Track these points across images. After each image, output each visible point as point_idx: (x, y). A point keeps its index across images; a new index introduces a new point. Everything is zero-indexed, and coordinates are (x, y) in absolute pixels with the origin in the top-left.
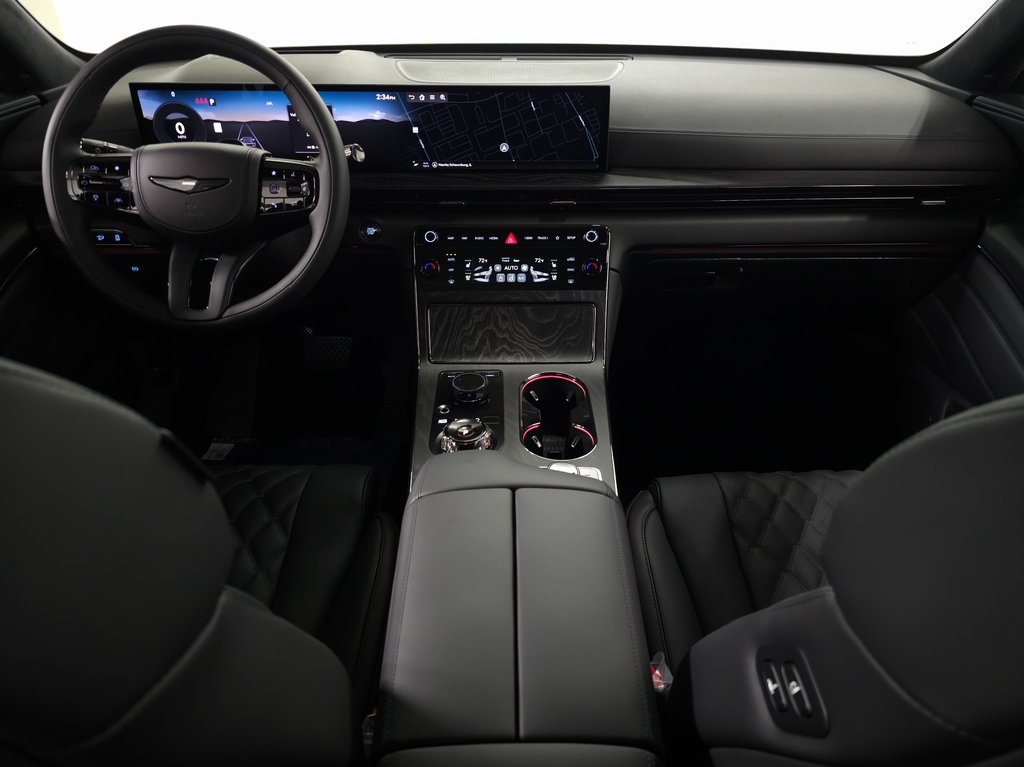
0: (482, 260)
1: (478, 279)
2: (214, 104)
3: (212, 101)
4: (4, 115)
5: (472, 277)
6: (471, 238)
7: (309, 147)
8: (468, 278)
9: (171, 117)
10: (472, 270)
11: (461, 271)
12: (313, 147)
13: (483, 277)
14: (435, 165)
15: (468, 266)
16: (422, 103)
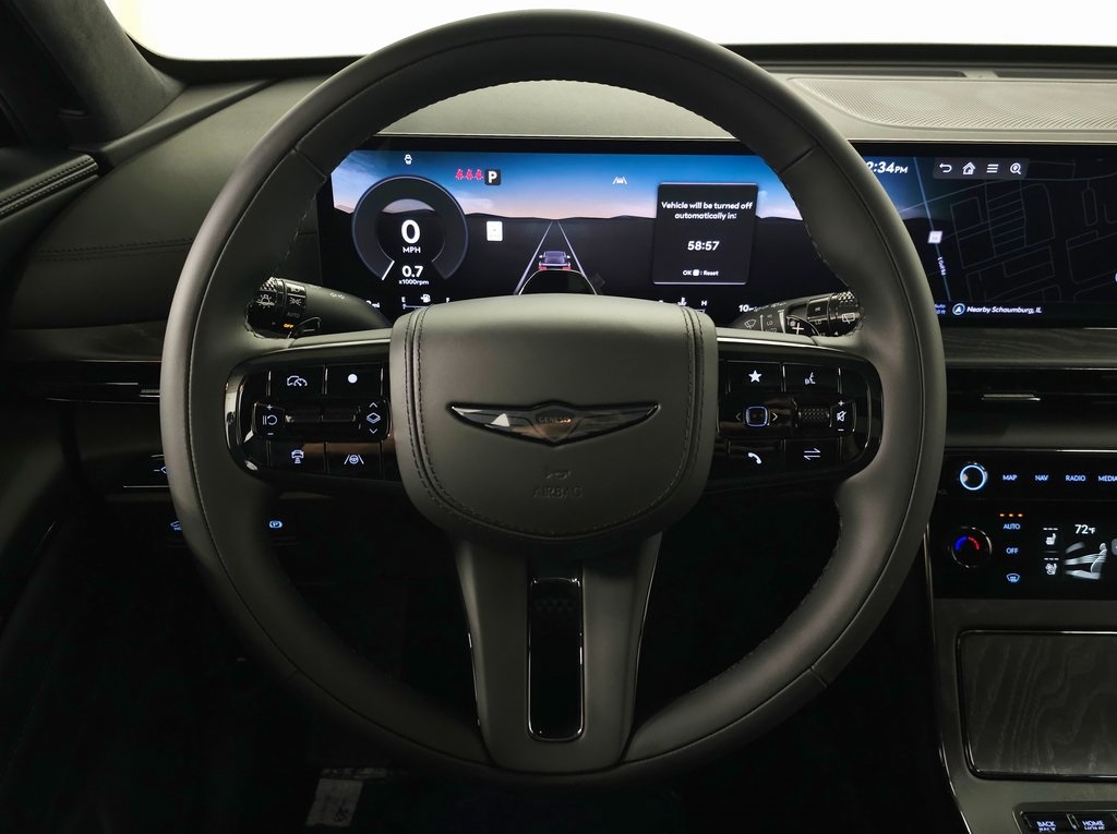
0: (1083, 529)
1: (1076, 573)
2: (497, 182)
3: (492, 175)
4: (6, 214)
5: (1062, 568)
6: (1057, 479)
7: (687, 273)
8: (1051, 569)
9: (395, 207)
10: (1060, 552)
11: (1034, 554)
12: (696, 273)
13: (1086, 567)
14: (958, 310)
15: (1050, 541)
16: (969, 181)
